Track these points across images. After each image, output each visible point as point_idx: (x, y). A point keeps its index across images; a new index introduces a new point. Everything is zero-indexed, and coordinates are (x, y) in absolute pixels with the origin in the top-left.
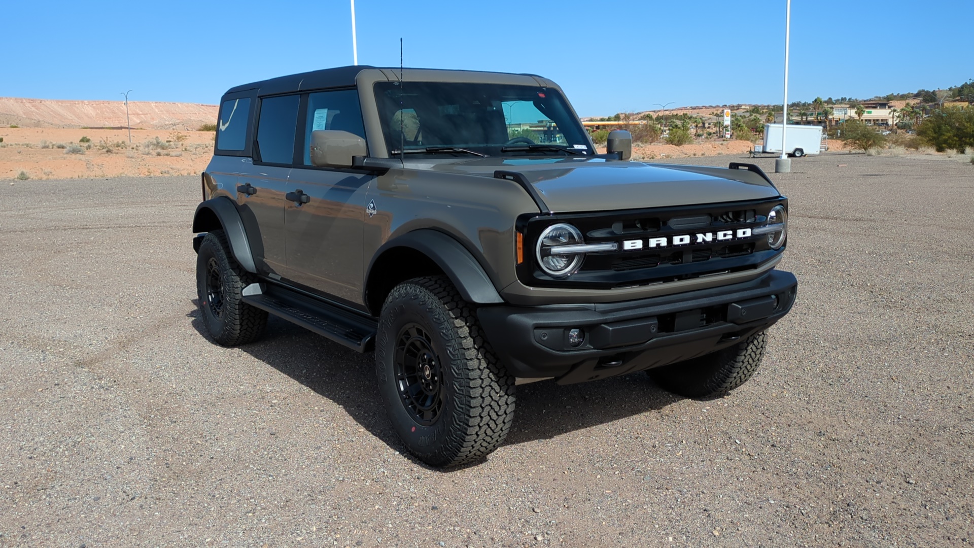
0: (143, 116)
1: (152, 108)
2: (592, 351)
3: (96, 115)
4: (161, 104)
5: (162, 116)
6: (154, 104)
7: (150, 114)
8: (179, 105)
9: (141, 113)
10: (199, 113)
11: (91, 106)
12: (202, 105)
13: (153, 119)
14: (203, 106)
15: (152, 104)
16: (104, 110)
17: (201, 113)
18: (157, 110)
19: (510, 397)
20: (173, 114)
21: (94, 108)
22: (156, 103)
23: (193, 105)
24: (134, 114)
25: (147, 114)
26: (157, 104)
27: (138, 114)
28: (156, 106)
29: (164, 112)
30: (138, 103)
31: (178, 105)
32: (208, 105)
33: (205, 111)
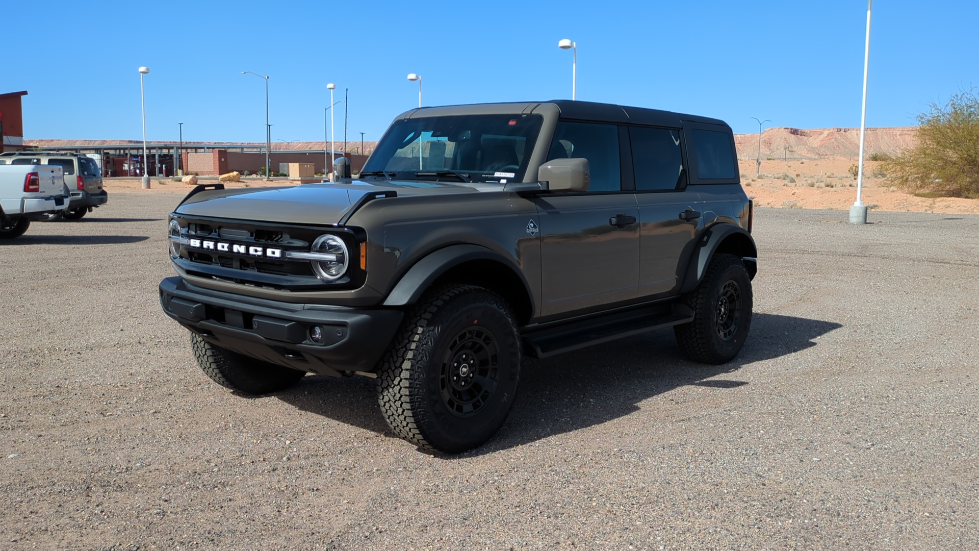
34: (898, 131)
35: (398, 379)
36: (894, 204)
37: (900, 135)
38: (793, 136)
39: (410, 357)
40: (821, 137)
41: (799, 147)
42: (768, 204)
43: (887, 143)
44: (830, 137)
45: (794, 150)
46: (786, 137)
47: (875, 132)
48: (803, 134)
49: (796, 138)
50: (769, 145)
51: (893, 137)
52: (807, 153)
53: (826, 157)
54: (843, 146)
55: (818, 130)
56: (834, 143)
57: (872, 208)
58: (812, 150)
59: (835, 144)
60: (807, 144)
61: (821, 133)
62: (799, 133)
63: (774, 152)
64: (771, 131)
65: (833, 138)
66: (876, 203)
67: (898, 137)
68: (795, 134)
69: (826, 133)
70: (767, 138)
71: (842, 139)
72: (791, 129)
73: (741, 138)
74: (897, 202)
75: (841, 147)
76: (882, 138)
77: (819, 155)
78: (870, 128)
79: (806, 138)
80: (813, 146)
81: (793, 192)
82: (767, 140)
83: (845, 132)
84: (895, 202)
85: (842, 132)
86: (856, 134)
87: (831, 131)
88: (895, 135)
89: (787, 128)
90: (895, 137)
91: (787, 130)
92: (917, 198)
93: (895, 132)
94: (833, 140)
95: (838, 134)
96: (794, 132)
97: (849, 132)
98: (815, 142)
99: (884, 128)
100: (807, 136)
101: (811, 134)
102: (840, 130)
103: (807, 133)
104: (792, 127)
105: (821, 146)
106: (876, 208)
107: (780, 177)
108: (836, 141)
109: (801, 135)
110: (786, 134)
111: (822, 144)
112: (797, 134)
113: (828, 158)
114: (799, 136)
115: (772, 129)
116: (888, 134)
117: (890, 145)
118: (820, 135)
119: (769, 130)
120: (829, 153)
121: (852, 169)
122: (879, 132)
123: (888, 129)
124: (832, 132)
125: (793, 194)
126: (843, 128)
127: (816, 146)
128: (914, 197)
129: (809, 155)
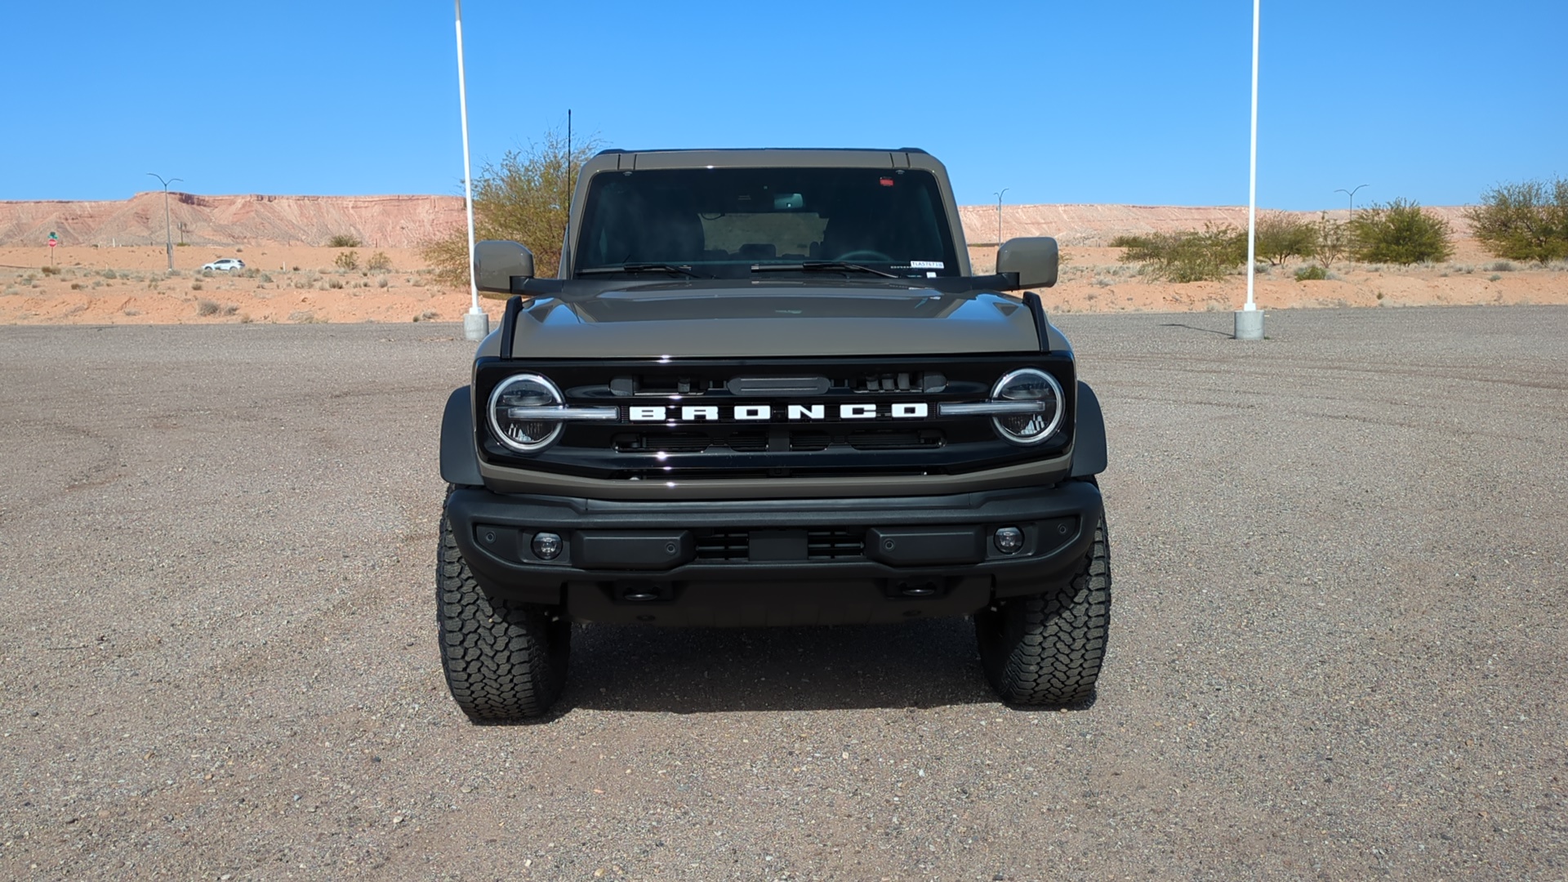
0: (1044, 226)
1: (1059, 214)
2: (568, 569)
3: (982, 226)
4: (1073, 208)
5: (1073, 225)
6: (1063, 208)
7: (1055, 222)
8: (1099, 208)
9: (1043, 221)
10: (1127, 220)
11: (976, 214)
12: (1133, 207)
13: (1059, 230)
14: (1134, 209)
15: (1060, 208)
16: (993, 218)
17: (1131, 219)
18: (1065, 217)
19: (512, 626)
20: (1089, 221)
21: (980, 216)
22: (1065, 206)
23: (1119, 207)
24: (1033, 224)
25: (1051, 223)
26: (1066, 208)
27: (1039, 224)
28: (1065, 211)
29: (1077, 220)
30: (1040, 207)
31: (1097, 208)
32: (1142, 205)
33: (1136, 214)
34: (350, 201)
35: (1083, 593)
36: (459, 311)
37: (353, 208)
38: (184, 205)
39: (1099, 554)
40: (233, 209)
41: (199, 224)
42: (265, 318)
43: (336, 221)
44: (247, 209)
45: (191, 230)
46: (173, 207)
47: (316, 202)
48: (201, 203)
49: (190, 210)
50: (145, 221)
51: (344, 211)
52: (213, 235)
53: (246, 240)
54: (270, 223)
55: (227, 198)
56: (254, 218)
57: (430, 318)
58: (219, 229)
59: (258, 220)
60: (211, 220)
61: (232, 203)
62: (195, 201)
63: (156, 232)
64: (146, 196)
65: (252, 211)
66: (434, 311)
67: (351, 211)
68: (188, 203)
69: (240, 202)
70: (140, 207)
71: (266, 213)
72: (181, 194)
73: (91, 207)
74: (463, 307)
75: (267, 225)
76: (328, 212)
77: (233, 237)
78: (308, 197)
79: (207, 210)
80: (222, 222)
81: (303, 297)
82: (140, 212)
83: (269, 201)
84: (460, 307)
85: (266, 201)
86: (287, 204)
87: (248, 199)
88: (346, 208)
89: (173, 193)
90: (347, 212)
91: (173, 196)
92: (489, 300)
93: (345, 203)
94: (253, 214)
95: (260, 204)
96: (187, 199)
97: (276, 201)
98: (223, 215)
99: (329, 197)
100: (209, 206)
101: (216, 204)
102: (262, 199)
103: (208, 202)
104: (182, 192)
105: (234, 224)
106: (436, 317)
107: (243, 274)
108: (257, 215)
109: (199, 205)
110: (173, 202)
111: (235, 220)
112: (193, 203)
113: (249, 243)
114: (195, 206)
115: (147, 194)
116: (336, 206)
117: (341, 223)
118: (230, 205)
119: (142, 195)
120: (249, 235)
121: (341, 260)
122: (323, 203)
123: (334, 199)
124: (249, 201)
125: (303, 301)
126: (266, 194)
127: (226, 223)
128: (484, 299)
129: (216, 238)
